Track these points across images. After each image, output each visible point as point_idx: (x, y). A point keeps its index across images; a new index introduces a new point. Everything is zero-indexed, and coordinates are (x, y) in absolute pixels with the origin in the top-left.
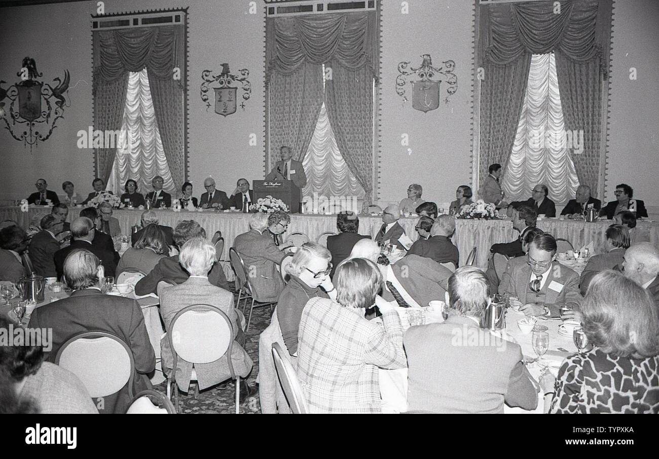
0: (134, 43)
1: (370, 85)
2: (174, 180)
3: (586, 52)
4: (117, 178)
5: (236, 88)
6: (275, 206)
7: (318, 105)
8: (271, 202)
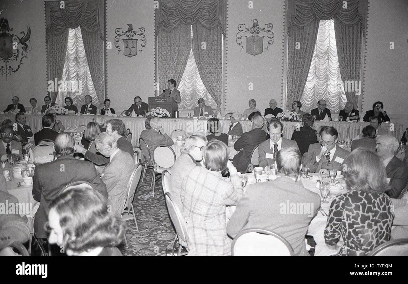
0: (72, 10)
1: (220, 38)
2: (98, 97)
3: (353, 19)
4: (62, 96)
5: (137, 40)
6: (162, 113)
7: (188, 50)
8: (160, 111)
